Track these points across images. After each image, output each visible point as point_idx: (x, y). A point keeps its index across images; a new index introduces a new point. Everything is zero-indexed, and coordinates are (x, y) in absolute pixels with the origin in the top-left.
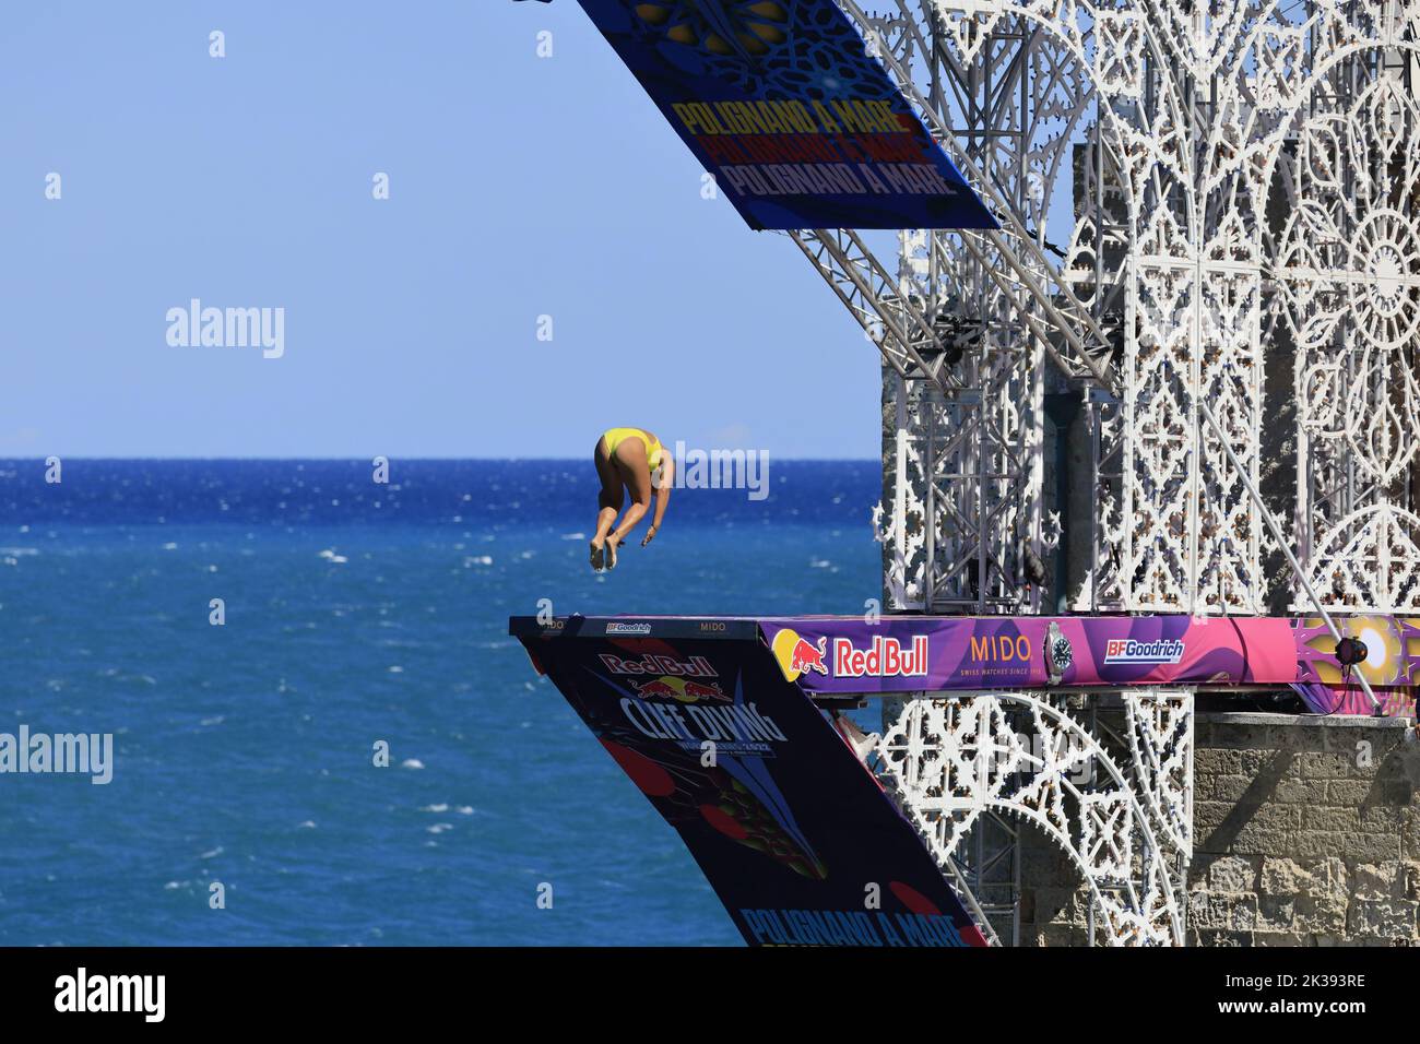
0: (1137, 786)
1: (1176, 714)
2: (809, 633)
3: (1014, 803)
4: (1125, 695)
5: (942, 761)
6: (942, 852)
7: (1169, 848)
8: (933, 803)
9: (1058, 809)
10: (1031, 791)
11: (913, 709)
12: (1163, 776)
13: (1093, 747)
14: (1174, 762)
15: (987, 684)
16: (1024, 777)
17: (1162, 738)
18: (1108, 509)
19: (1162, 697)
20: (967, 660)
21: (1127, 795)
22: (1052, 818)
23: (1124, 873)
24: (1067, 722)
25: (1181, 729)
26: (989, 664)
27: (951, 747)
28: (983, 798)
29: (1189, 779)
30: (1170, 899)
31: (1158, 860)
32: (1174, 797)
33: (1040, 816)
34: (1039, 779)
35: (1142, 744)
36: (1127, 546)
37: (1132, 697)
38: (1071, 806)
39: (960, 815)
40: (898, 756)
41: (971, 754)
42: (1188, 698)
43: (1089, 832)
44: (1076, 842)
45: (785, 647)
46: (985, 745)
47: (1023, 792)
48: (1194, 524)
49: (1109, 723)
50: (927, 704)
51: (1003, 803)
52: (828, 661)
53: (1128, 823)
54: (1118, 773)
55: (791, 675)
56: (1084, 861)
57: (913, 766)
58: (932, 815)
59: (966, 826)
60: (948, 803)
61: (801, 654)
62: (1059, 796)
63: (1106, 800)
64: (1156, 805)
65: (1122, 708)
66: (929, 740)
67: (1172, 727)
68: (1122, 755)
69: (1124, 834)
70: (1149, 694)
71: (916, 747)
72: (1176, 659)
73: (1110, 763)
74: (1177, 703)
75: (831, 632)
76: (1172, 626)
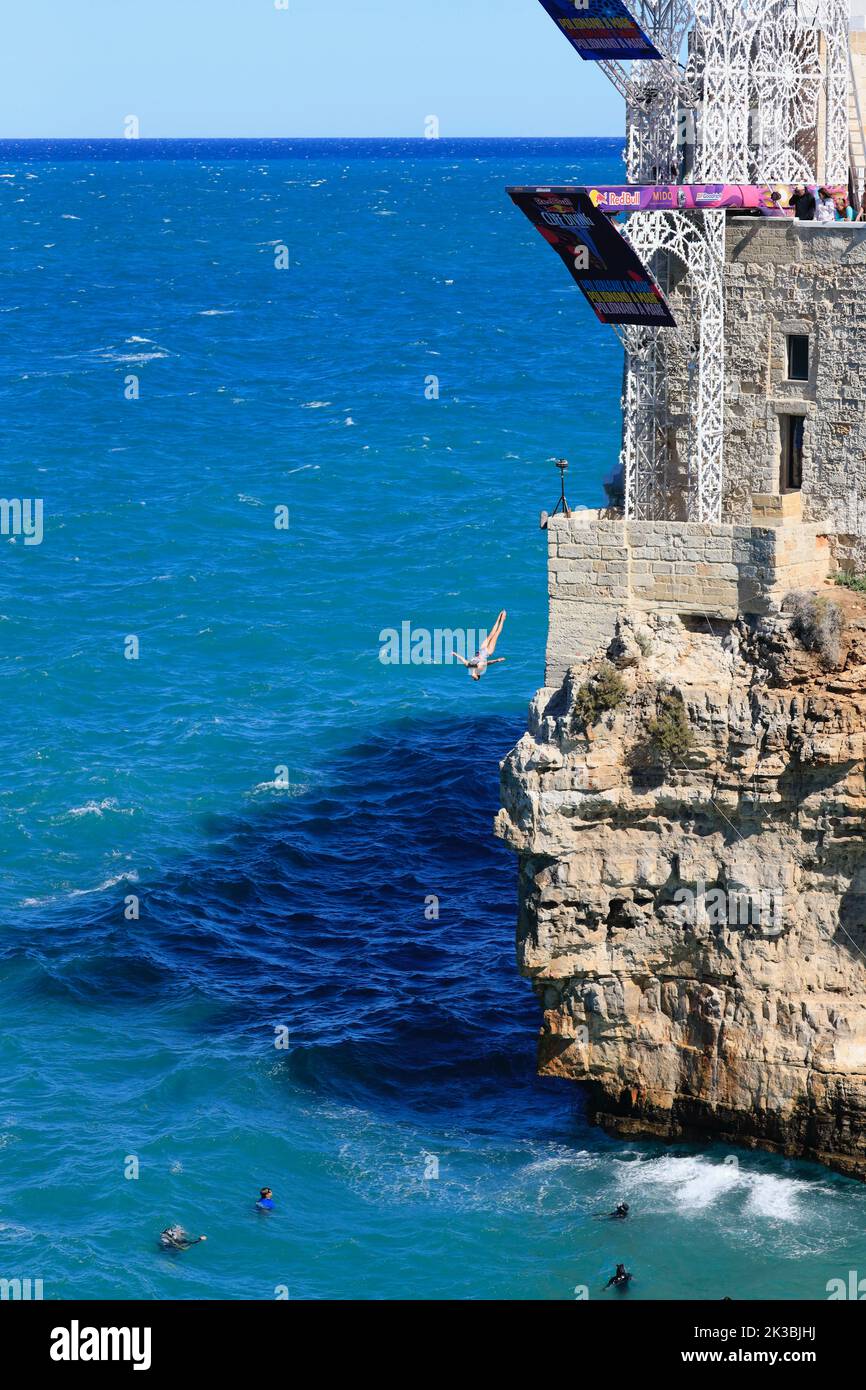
0: (707, 240)
1: (719, 217)
2: (601, 191)
3: (667, 246)
4: (703, 210)
5: (644, 232)
6: (644, 262)
7: (717, 260)
8: (641, 246)
9: (681, 248)
10: (672, 242)
11: (635, 215)
12: (715, 237)
13: (693, 228)
14: (719, 232)
15: (658, 207)
16: (671, 236)
17: (715, 224)
18: (698, 150)
19: (715, 211)
20: (652, 200)
21: (703, 243)
22: (679, 251)
23: (702, 268)
24: (685, 220)
25: (721, 222)
26: (659, 201)
27: (647, 228)
28: (657, 244)
29: (724, 237)
30: (717, 276)
31: (713, 264)
32: (719, 243)
33: (675, 250)
34: (675, 238)
35: (708, 227)
36: (704, 162)
37: (705, 211)
38: (686, 247)
39: (650, 250)
40: (630, 231)
41: (654, 230)
42: (723, 211)
43: (691, 255)
44: (687, 259)
45: (594, 196)
46: (658, 228)
47: (670, 242)
48: (726, 155)
49: (698, 220)
50: (639, 213)
51: (663, 246)
52: (608, 200)
53: (704, 251)
54: (700, 236)
55: (596, 205)
56: (690, 264)
57: (635, 234)
58: (641, 250)
59: (652, 253)
60: (646, 246)
61: (599, 198)
62: (682, 243)
63: (697, 245)
64: (713, 246)
65: (702, 215)
66: (640, 226)
67: (718, 221)
68: (702, 230)
69: (702, 256)
70: (711, 210)
71: (636, 228)
72: (719, 199)
73: (698, 233)
74: (720, 213)
75: (608, 191)
76: (718, 188)
